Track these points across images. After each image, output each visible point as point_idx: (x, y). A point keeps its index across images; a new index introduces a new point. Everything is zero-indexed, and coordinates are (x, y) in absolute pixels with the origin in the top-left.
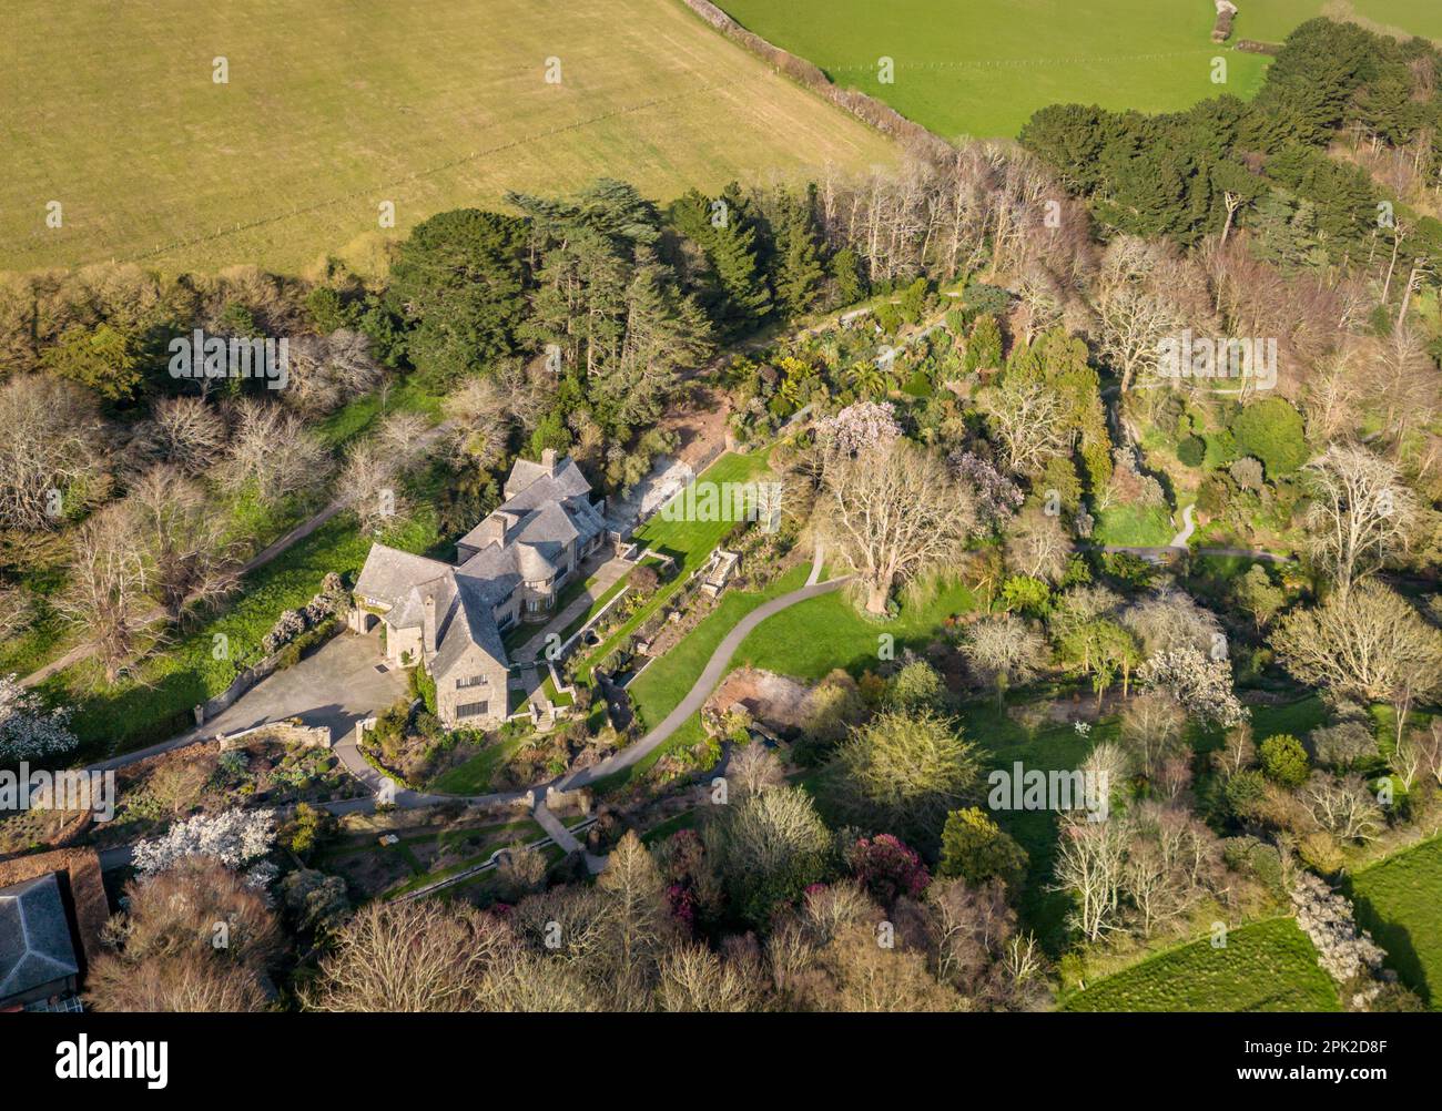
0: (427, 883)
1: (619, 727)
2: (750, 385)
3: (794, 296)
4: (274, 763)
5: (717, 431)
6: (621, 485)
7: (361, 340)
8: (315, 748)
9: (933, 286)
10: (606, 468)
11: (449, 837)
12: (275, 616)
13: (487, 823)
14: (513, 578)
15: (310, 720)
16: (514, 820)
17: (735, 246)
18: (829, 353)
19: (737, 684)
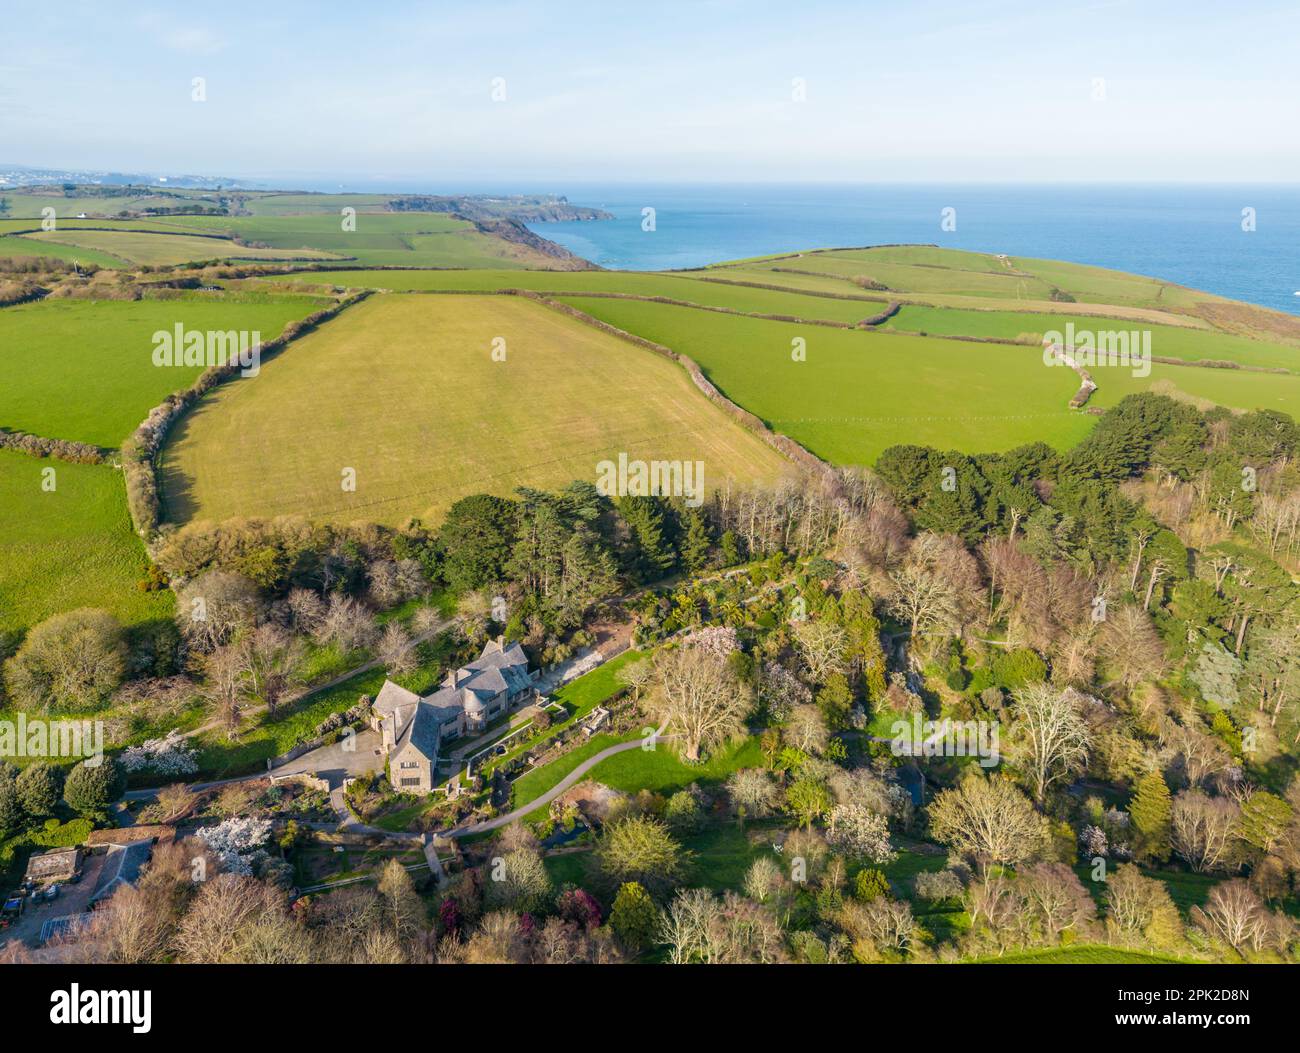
0: (347, 878)
1: (495, 804)
2: (650, 610)
3: (691, 558)
4: (295, 797)
5: (625, 635)
6: (551, 661)
7: (417, 565)
8: (321, 792)
9: (793, 558)
10: (543, 650)
11: (371, 853)
12: (328, 715)
13: (396, 849)
14: (458, 709)
15: (321, 775)
16: (412, 850)
17: (648, 525)
18: (710, 594)
19: (581, 790)
